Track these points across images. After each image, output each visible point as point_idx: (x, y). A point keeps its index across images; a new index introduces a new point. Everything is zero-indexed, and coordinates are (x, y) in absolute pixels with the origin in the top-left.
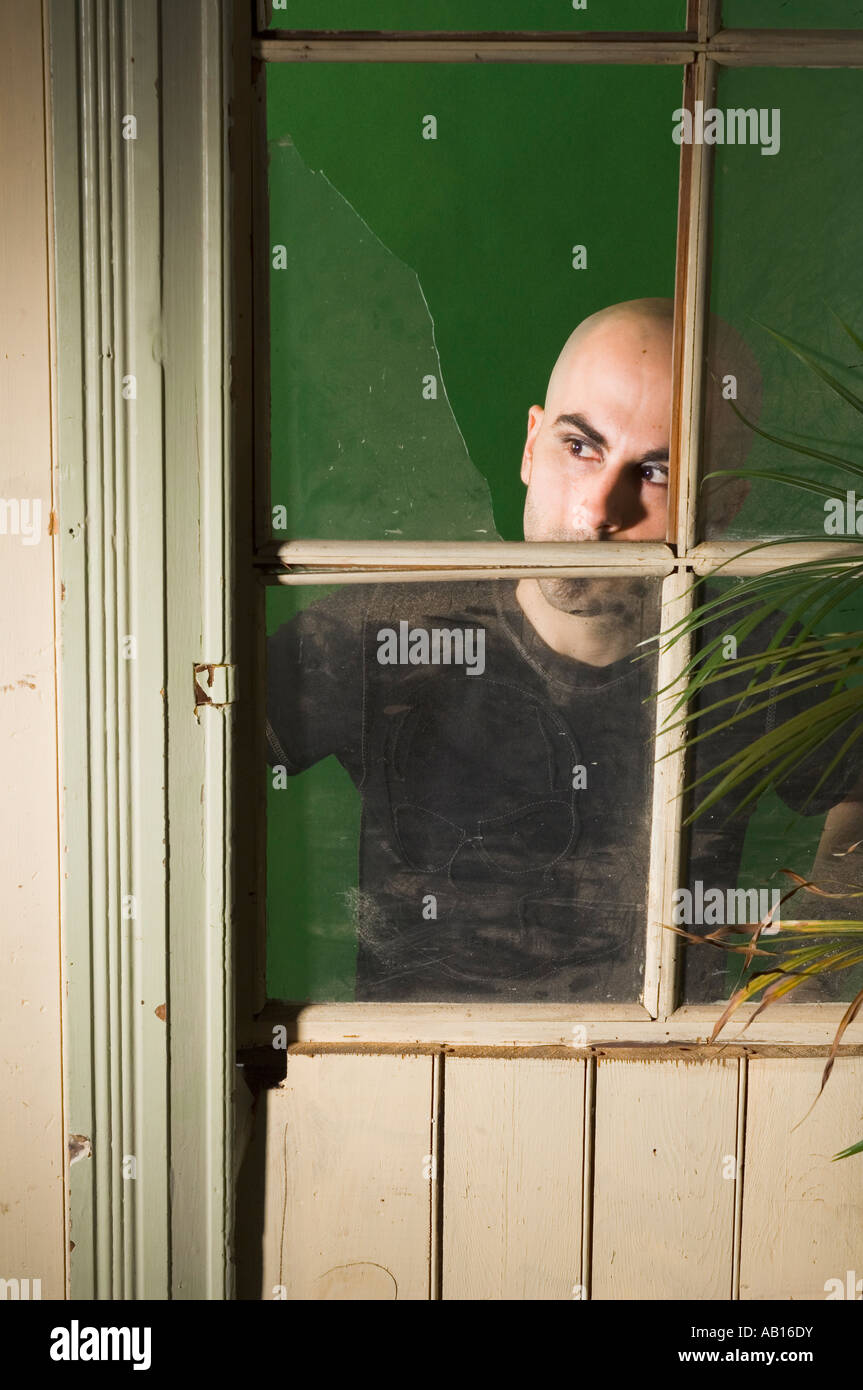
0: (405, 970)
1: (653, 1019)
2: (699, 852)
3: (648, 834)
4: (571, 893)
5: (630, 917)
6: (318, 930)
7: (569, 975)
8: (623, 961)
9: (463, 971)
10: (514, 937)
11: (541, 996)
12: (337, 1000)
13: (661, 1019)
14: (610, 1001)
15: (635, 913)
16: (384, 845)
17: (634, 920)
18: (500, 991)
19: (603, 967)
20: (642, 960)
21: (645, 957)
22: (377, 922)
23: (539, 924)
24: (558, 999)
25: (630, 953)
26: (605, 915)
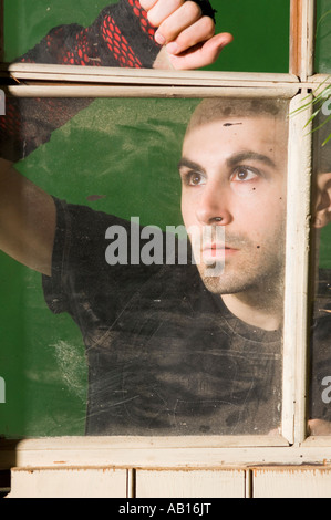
0: (101, 409)
1: (291, 445)
2: (320, 311)
3: (282, 299)
4: (225, 346)
5: (271, 363)
6: (34, 376)
7: (227, 410)
8: (266, 400)
9: (146, 409)
10: (184, 381)
11: (205, 430)
12: (48, 435)
13: (296, 445)
14: (256, 433)
15: (274, 361)
16: (86, 306)
17: (273, 367)
18: (174, 425)
19: (252, 405)
20: (279, 399)
21: (281, 397)
22: (80, 369)
23: (203, 370)
24: (217, 432)
25: (271, 394)
26: (252, 362)
